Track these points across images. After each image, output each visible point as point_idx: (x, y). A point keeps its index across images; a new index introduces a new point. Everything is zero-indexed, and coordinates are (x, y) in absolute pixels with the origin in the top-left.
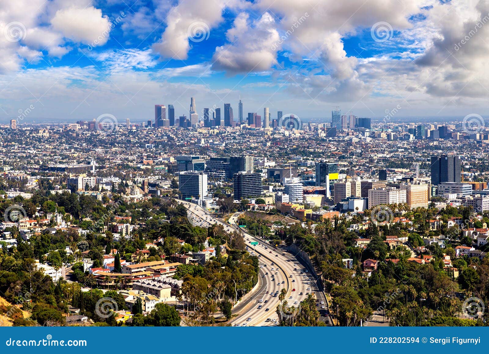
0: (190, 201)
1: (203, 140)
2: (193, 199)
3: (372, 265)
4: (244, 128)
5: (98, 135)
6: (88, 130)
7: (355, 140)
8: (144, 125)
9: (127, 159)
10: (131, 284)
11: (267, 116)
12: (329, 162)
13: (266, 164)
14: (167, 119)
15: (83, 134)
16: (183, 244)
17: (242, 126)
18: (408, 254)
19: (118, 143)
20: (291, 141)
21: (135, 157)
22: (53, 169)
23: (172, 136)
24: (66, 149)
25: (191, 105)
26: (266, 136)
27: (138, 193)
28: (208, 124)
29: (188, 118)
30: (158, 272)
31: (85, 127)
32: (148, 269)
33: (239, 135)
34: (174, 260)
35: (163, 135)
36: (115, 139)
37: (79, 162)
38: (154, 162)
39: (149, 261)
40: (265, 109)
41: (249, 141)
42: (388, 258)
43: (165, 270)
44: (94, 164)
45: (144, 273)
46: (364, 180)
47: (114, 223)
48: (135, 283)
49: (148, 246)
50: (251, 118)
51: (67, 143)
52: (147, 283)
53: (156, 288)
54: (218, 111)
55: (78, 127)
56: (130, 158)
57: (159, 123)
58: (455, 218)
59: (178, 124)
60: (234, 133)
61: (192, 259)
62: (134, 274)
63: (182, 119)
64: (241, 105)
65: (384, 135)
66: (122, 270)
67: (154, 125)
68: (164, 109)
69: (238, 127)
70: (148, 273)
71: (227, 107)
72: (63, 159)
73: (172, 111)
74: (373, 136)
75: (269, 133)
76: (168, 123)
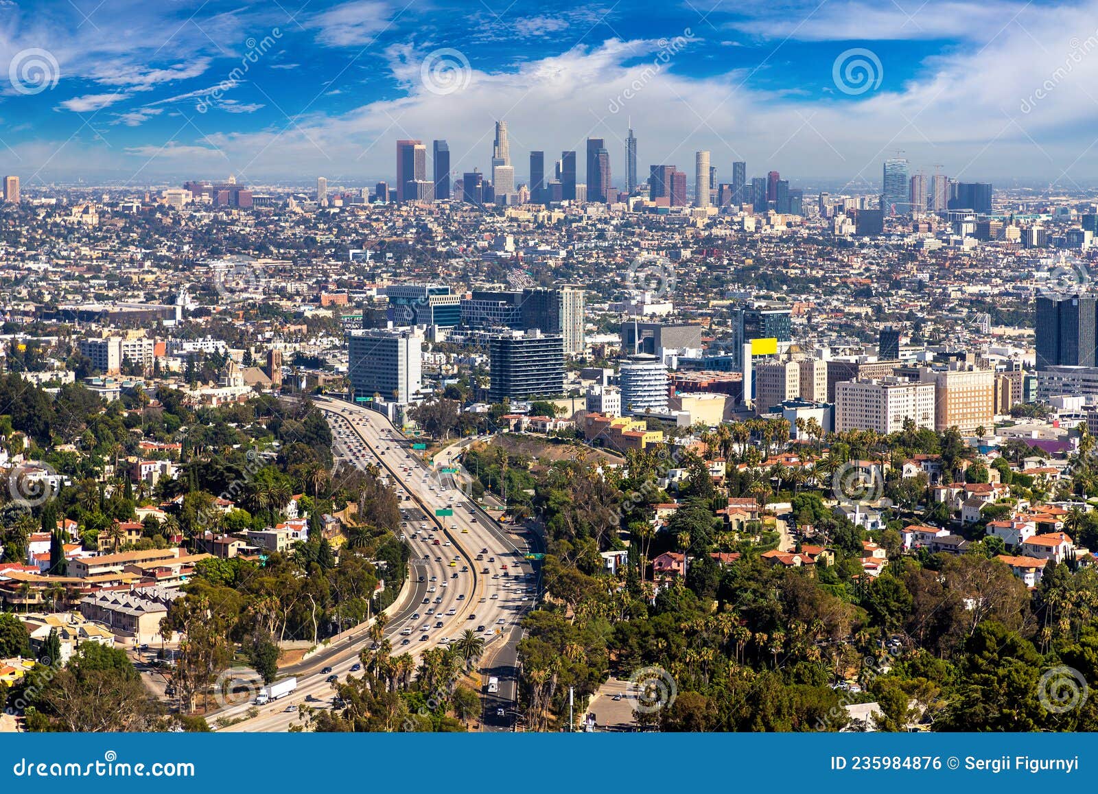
0: (368, 406)
1: (510, 240)
2: (379, 400)
3: (674, 566)
4: (638, 207)
5: (233, 222)
6: (208, 208)
7: (932, 243)
8: (366, 196)
9: (281, 292)
10: (77, 602)
11: (706, 174)
12: (768, 308)
13: (648, 309)
14: (426, 178)
15: (192, 218)
16: (228, 510)
17: (632, 201)
18: (771, 540)
19: (279, 246)
20: (753, 244)
21: (303, 287)
22: (68, 315)
23: (433, 226)
24: (132, 261)
25: (496, 143)
26: (689, 232)
27: (240, 382)
28: (541, 195)
29: (487, 176)
30: (150, 577)
31: (206, 198)
32: (130, 566)
33: (617, 228)
34: (203, 546)
35: (410, 225)
36: (275, 234)
37: (150, 298)
38: (350, 300)
39: (137, 548)
40: (698, 156)
41: (637, 244)
42: (715, 551)
43: (169, 570)
44: (185, 301)
45: (120, 576)
46: (841, 357)
47: (133, 459)
48: (86, 600)
49: (142, 514)
50: (662, 180)
51: (142, 243)
52: (111, 599)
53: (130, 611)
54: (569, 158)
55: (186, 197)
56: (291, 287)
57: (408, 191)
58: (924, 457)
59: (461, 193)
60: (606, 222)
61: (243, 545)
62: (91, 580)
63: (471, 180)
64: (632, 142)
65: (1013, 233)
66: (68, 569)
67: (393, 196)
68: (422, 152)
69: (621, 205)
70: (128, 577)
71: (595, 148)
72: (111, 287)
73: (442, 157)
74: (982, 232)
75: (700, 225)
76: (431, 191)
